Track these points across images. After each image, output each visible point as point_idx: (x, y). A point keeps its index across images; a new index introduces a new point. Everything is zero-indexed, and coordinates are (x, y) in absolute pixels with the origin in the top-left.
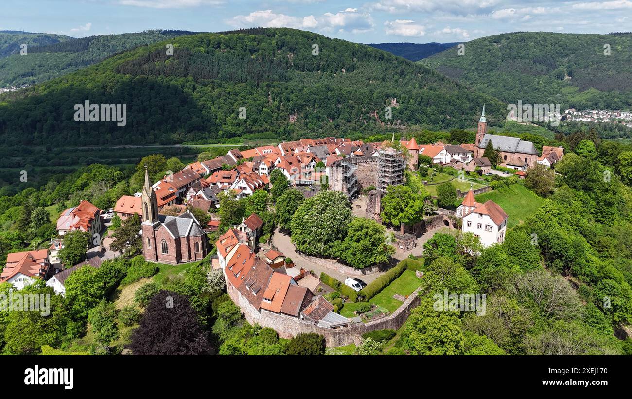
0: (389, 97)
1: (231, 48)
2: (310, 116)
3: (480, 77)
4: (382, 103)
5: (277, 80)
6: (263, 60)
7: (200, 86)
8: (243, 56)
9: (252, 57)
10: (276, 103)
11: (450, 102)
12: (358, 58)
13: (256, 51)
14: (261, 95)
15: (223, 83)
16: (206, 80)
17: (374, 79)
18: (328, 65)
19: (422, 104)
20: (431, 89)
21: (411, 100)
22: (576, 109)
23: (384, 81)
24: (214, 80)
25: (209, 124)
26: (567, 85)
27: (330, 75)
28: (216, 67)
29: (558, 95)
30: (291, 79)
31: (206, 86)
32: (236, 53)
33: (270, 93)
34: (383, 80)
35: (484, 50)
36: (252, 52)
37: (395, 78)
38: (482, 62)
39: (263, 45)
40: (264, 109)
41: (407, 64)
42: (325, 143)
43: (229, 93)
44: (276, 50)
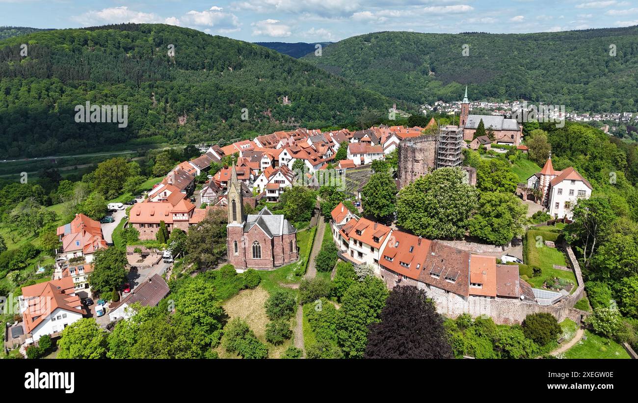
0: (280, 94)
1: (101, 46)
2: (201, 117)
3: (357, 74)
4: (275, 101)
5: (160, 80)
6: (141, 58)
7: (69, 89)
8: (117, 54)
9: (128, 55)
10: (162, 104)
11: (338, 99)
12: (244, 56)
13: (130, 49)
14: (144, 96)
15: (97, 84)
16: (76, 82)
17: (263, 77)
18: (213, 63)
19: (313, 101)
20: (318, 86)
21: (302, 98)
22: (443, 101)
23: (273, 79)
24: (85, 81)
25: (87, 131)
26: (432, 80)
27: (217, 74)
28: (87, 67)
29: (426, 89)
30: (175, 79)
31: (76, 88)
32: (108, 51)
33: (153, 94)
34: (272, 77)
35: (357, 48)
36: (127, 49)
37: (283, 76)
38: (357, 60)
39: (138, 42)
40: (150, 112)
41: (293, 62)
42: (299, 135)
43: (106, 95)
44: (154, 47)
